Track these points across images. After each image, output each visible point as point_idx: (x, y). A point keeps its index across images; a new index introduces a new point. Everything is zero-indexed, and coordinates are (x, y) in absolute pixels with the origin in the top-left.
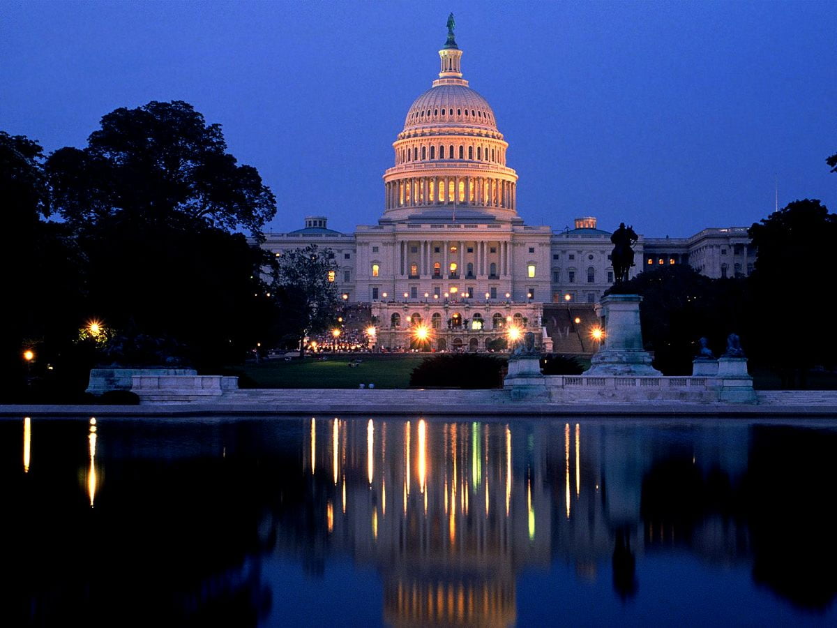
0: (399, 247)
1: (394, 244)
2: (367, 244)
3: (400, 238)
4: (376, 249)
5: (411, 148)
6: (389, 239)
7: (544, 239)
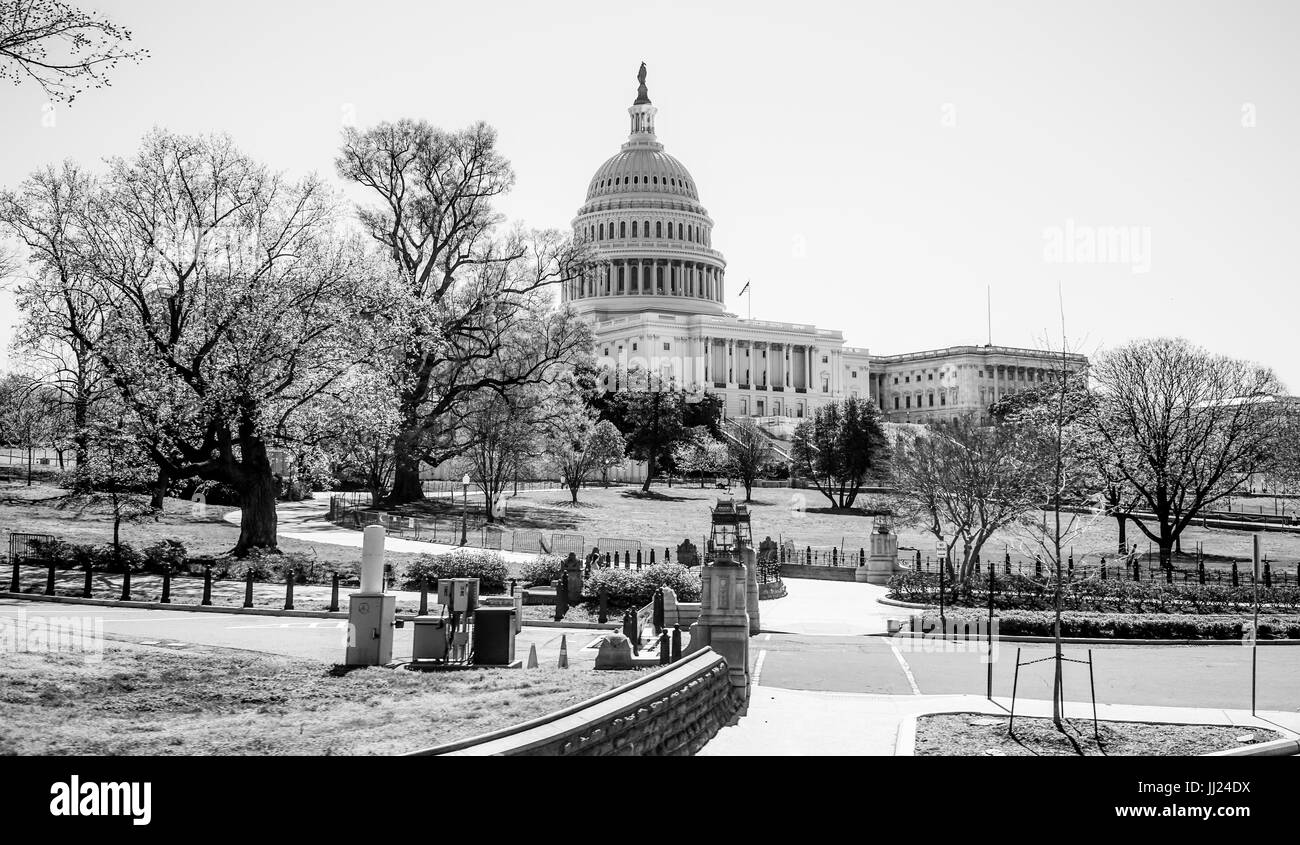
2: (657, 338)
3: (706, 332)
4: (667, 346)
6: (683, 333)
7: (835, 346)
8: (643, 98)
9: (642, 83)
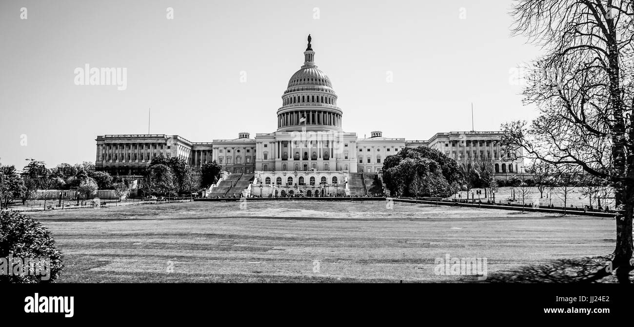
0: (277, 144)
1: (274, 143)
2: (261, 143)
3: (278, 139)
4: (266, 146)
5: (292, 97)
6: (272, 140)
7: (353, 139)
8: (309, 48)
9: (309, 42)
